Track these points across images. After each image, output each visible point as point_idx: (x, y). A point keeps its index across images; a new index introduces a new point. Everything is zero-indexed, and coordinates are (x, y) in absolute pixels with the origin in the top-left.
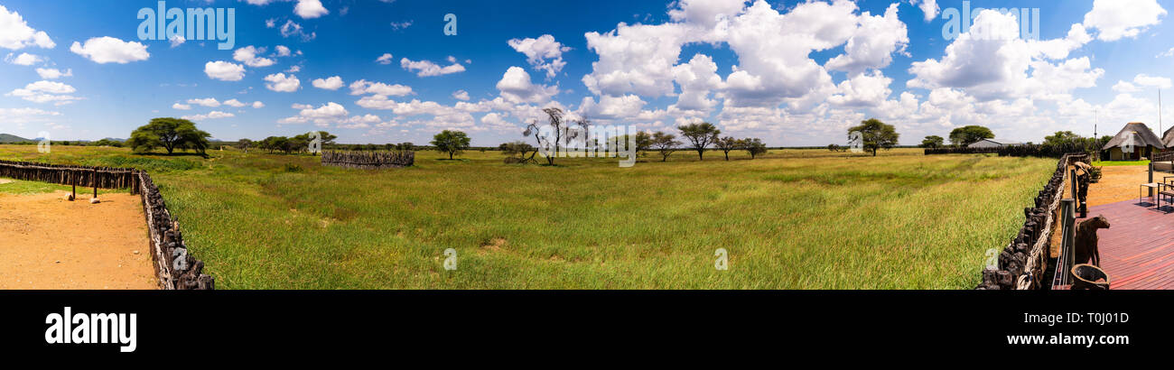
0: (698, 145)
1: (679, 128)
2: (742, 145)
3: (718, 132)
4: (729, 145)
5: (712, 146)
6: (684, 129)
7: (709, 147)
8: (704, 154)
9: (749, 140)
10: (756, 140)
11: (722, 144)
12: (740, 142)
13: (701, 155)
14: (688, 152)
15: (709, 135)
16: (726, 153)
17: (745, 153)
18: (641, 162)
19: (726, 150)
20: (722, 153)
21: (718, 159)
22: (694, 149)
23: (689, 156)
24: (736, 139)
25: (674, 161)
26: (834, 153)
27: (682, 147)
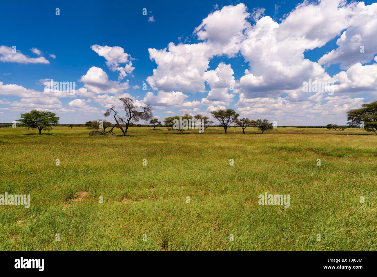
0: (224, 124)
1: (212, 113)
2: (254, 124)
3: (238, 115)
4: (246, 124)
5: (234, 124)
6: (214, 113)
7: (231, 125)
8: (228, 129)
9: (260, 120)
10: (265, 121)
11: (240, 123)
12: (253, 122)
13: (226, 130)
14: (217, 128)
15: (232, 117)
16: (243, 129)
17: (256, 129)
18: (187, 133)
19: (243, 127)
20: (240, 129)
21: (238, 133)
22: (220, 126)
23: (218, 131)
24: (250, 120)
25: (208, 134)
26: (332, 131)
27: (213, 124)
